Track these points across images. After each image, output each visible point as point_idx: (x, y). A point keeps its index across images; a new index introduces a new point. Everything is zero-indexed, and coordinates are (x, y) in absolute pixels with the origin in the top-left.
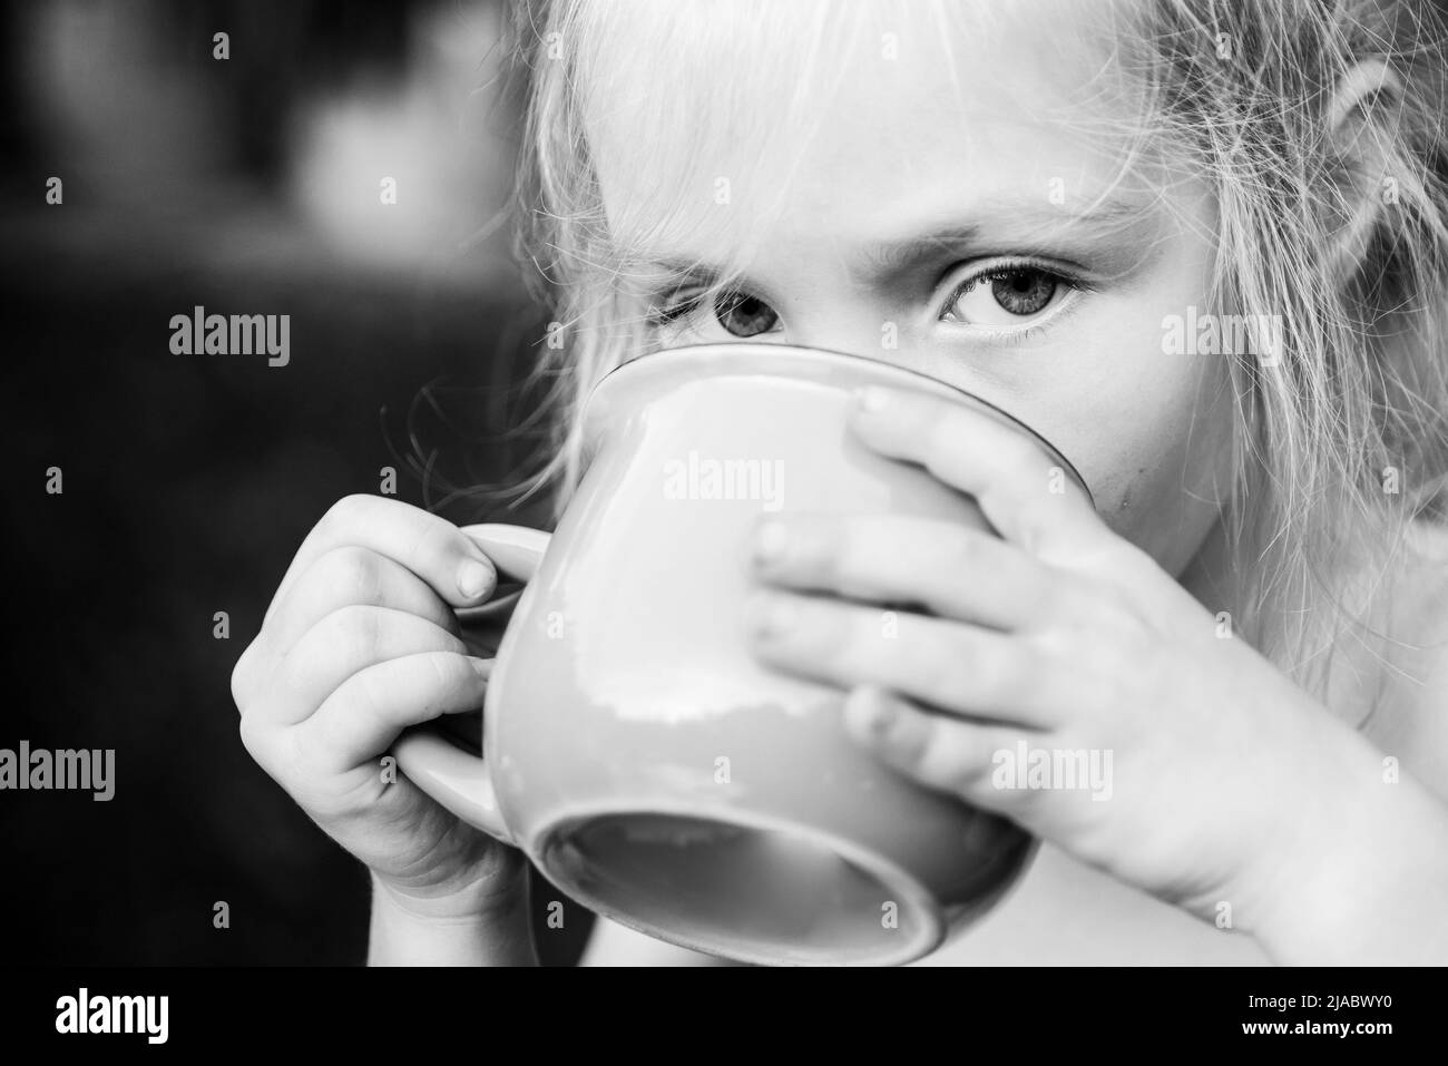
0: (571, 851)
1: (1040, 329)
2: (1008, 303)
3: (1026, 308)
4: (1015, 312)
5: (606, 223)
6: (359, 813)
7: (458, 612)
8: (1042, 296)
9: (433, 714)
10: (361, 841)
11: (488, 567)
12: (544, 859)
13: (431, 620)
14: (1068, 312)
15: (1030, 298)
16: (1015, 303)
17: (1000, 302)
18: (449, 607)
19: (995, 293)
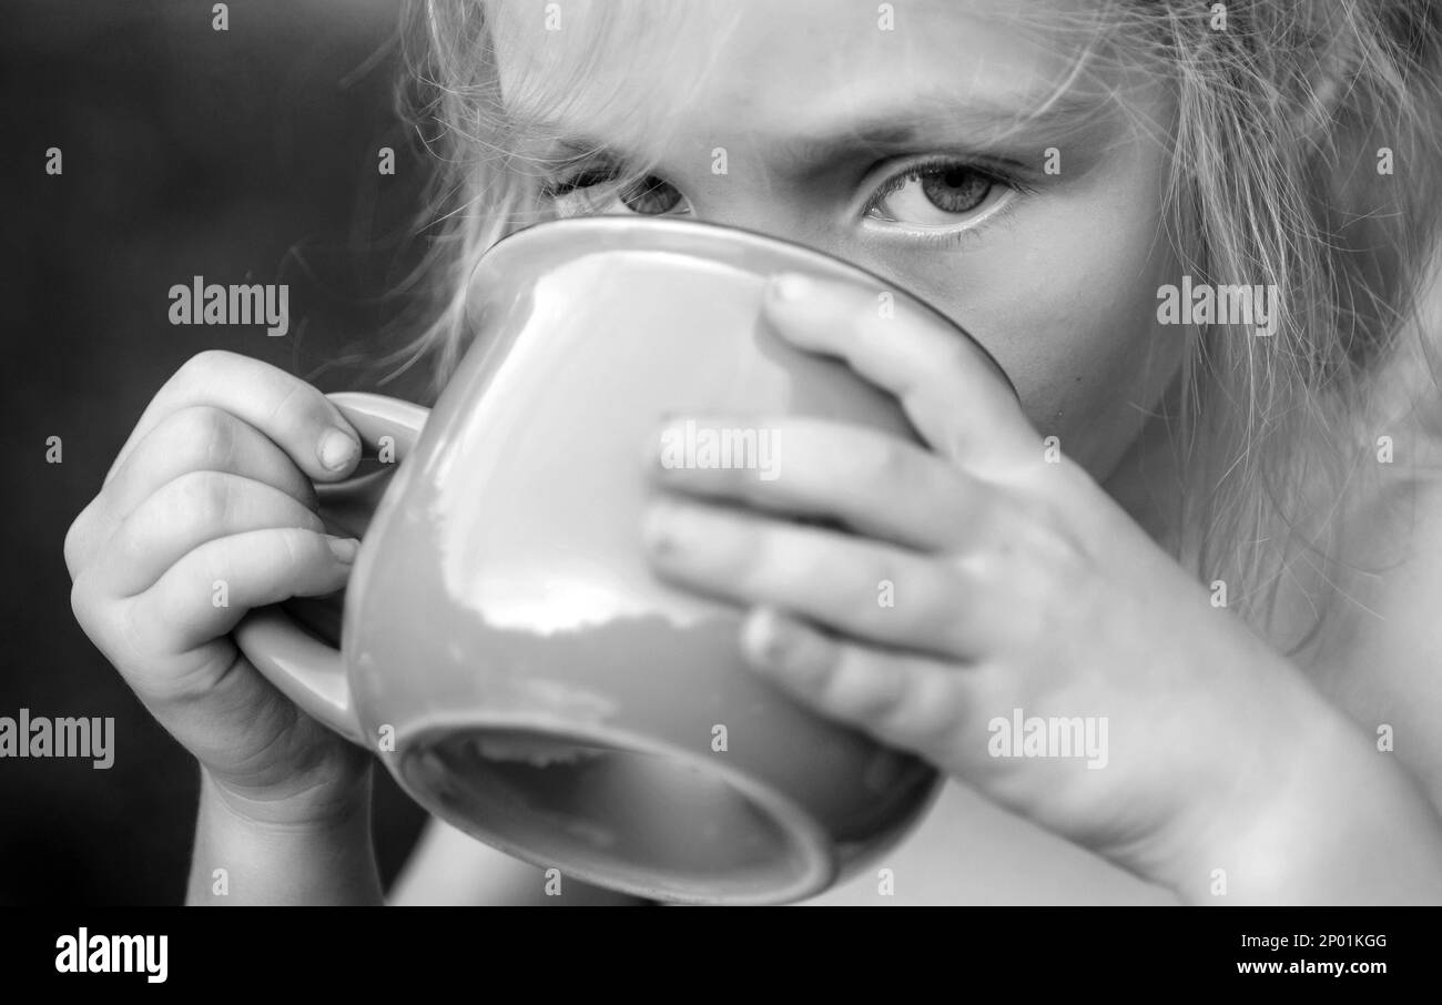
0: (433, 764)
1: (973, 230)
2: (939, 200)
3: (960, 206)
4: (947, 210)
5: (500, 96)
6: (190, 698)
7: (318, 488)
8: (978, 192)
9: (281, 596)
10: (194, 731)
11: (352, 437)
12: (401, 766)
13: (287, 493)
14: (1006, 212)
15: (964, 194)
16: (947, 199)
17: (931, 199)
18: (308, 480)
19: (926, 189)
